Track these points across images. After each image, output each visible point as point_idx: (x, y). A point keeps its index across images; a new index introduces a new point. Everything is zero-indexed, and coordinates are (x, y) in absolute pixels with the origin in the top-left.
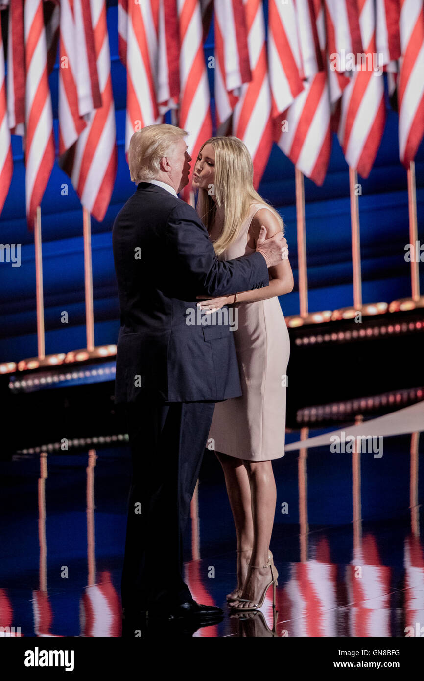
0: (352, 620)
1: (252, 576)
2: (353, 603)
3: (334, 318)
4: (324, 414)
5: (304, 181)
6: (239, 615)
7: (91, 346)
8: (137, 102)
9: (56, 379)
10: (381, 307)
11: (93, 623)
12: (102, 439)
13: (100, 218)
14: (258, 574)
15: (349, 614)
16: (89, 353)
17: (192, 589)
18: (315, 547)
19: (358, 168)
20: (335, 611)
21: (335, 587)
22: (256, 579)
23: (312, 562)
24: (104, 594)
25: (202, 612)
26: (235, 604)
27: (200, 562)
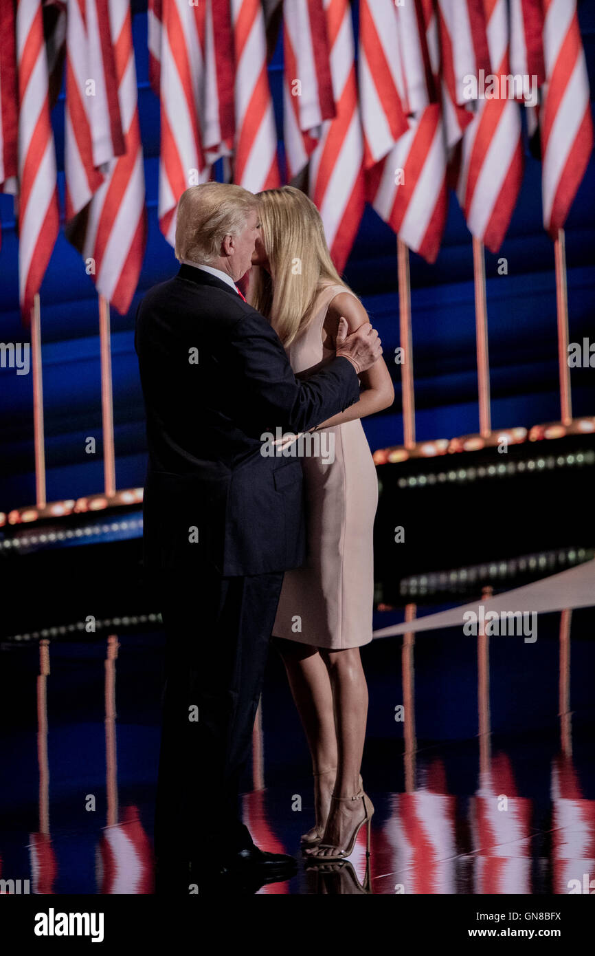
0: (479, 873)
1: (337, 812)
2: (479, 850)
3: (452, 450)
4: (438, 585)
5: (410, 257)
6: (318, 866)
7: (110, 490)
8: (174, 147)
9: (61, 536)
10: (519, 434)
11: (113, 878)
12: (126, 621)
13: (124, 310)
14: (344, 808)
15: (473, 865)
16: (109, 499)
17: (253, 830)
18: (425, 771)
19: (485, 239)
20: (454, 861)
21: (453, 827)
22: (342, 815)
23: (421, 791)
24: (129, 837)
25: (267, 862)
26: (314, 851)
27: (264, 792)
